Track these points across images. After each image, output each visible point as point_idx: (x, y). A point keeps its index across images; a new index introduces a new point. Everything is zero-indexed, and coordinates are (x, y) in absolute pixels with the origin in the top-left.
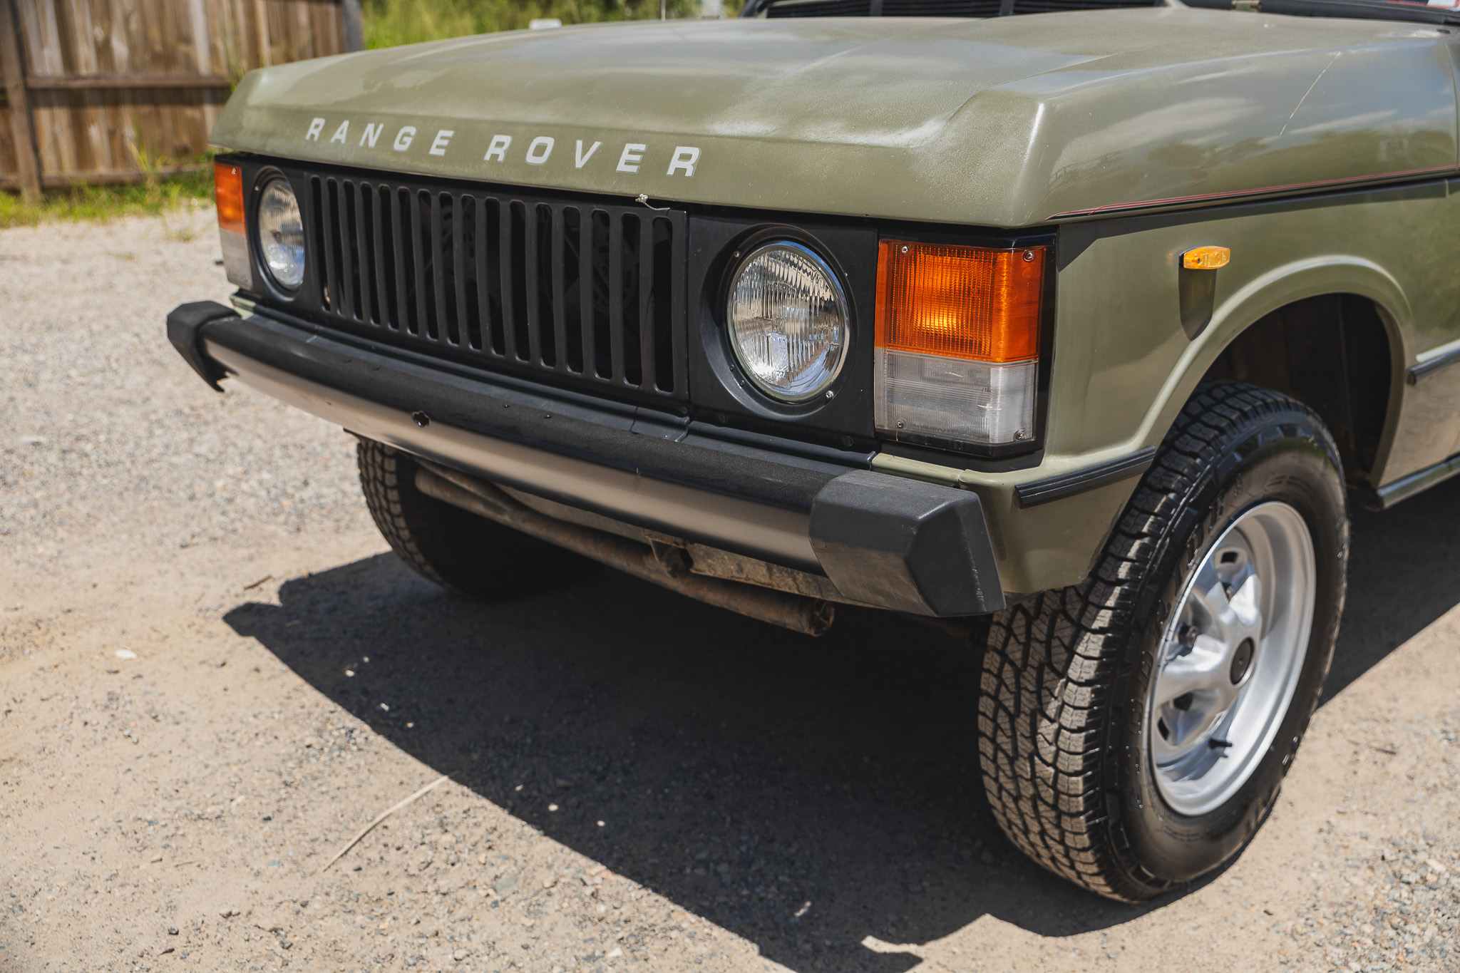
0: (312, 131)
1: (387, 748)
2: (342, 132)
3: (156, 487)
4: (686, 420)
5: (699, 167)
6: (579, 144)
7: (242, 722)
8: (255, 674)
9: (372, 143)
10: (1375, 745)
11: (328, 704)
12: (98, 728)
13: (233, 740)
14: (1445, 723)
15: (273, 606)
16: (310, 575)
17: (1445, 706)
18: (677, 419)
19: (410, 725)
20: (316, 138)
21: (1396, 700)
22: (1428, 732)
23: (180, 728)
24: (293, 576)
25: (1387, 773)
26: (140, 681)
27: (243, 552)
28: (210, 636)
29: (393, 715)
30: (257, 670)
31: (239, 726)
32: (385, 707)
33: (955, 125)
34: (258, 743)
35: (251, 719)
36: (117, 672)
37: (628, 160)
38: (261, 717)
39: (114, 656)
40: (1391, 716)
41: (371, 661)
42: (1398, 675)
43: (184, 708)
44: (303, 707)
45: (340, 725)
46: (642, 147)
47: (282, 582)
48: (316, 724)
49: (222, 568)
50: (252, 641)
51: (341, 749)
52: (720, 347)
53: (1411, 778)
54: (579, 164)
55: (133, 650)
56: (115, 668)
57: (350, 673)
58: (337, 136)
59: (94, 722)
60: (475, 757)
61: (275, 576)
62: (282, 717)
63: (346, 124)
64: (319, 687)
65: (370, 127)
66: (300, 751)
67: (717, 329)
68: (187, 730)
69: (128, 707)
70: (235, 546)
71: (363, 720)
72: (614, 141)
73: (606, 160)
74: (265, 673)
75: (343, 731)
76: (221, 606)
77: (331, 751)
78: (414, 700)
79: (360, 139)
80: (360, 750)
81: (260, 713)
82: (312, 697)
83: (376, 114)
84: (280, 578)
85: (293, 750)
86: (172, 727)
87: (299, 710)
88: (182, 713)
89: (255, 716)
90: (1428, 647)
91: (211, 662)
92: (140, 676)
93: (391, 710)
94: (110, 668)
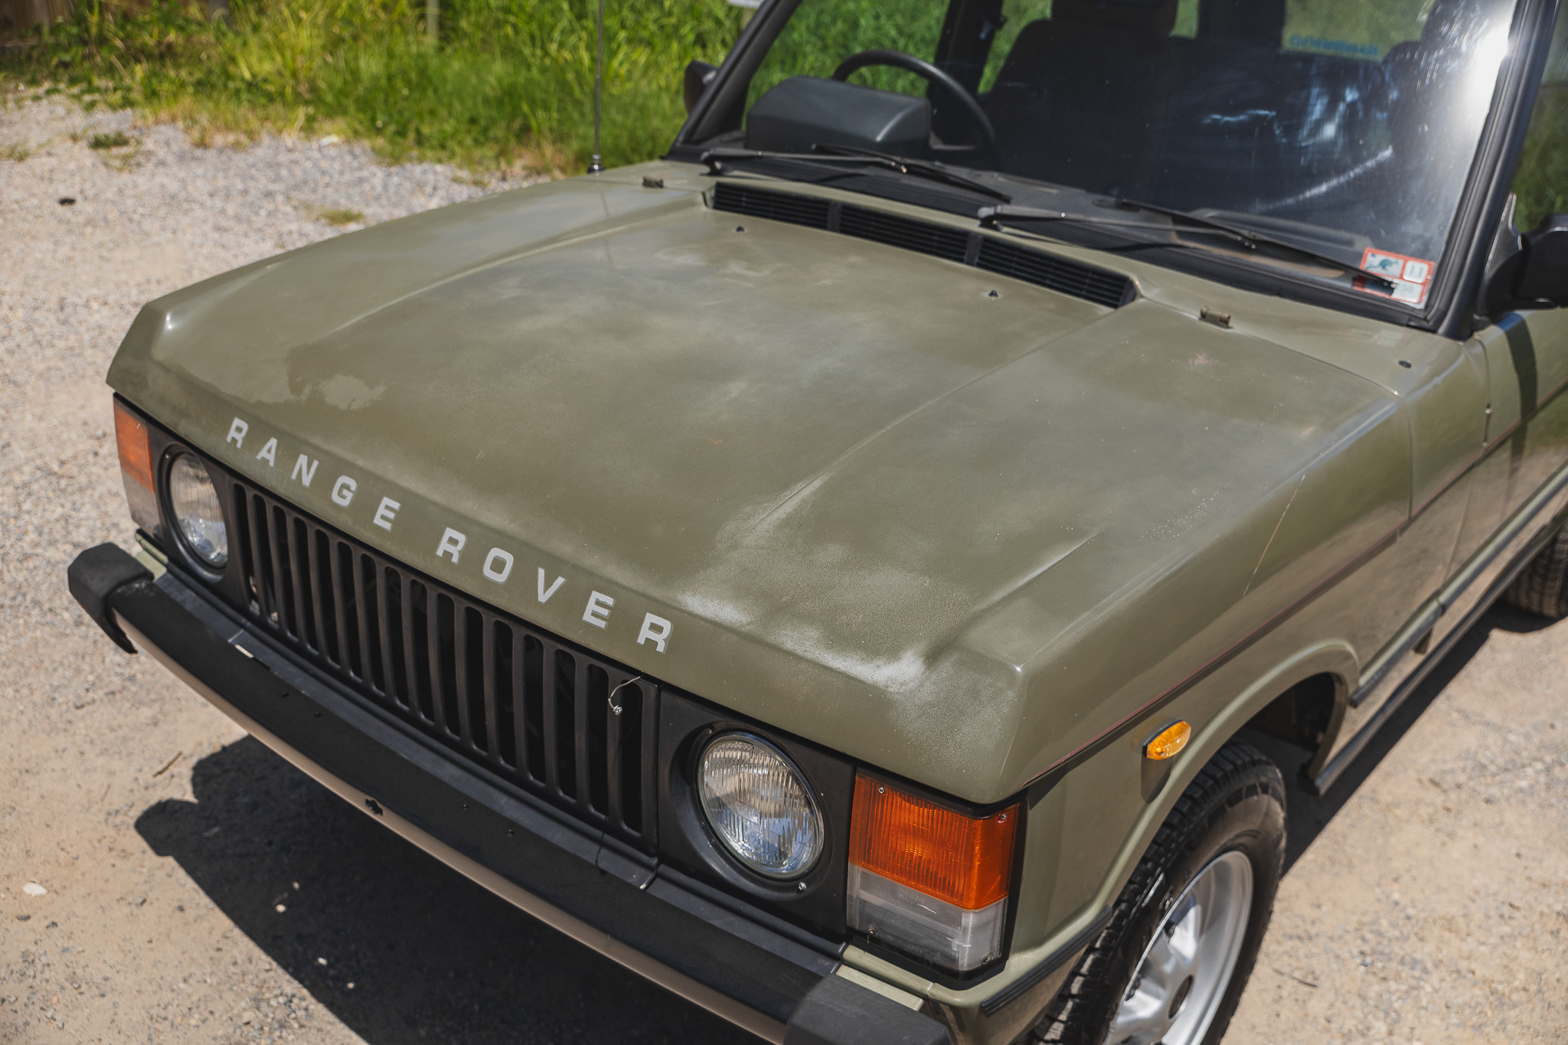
0: (232, 433)
1: (330, 1023)
2: (269, 451)
3: (36, 603)
4: (654, 861)
5: (671, 642)
6: (541, 572)
7: (173, 991)
8: (178, 914)
9: (307, 481)
10: (1298, 974)
11: (263, 960)
12: (16, 1006)
13: (165, 1019)
14: (1364, 939)
15: (188, 804)
16: (224, 749)
17: (1364, 914)
18: (645, 858)
19: (351, 985)
20: (239, 445)
21: (1319, 906)
22: (1347, 955)
23: (106, 1002)
24: (206, 752)
25: (1307, 1015)
26: (54, 931)
27: (146, 713)
28: (125, 854)
29: (332, 972)
30: (181, 909)
31: (170, 995)
32: (322, 961)
33: (934, 677)
34: (193, 1022)
35: (182, 985)
36: (28, 918)
37: (596, 609)
38: (192, 981)
39: (22, 892)
40: (1313, 931)
41: (301, 887)
42: (1322, 868)
43: (109, 972)
44: (235, 963)
45: (277, 992)
46: (610, 601)
47: (194, 761)
48: (252, 990)
49: (125, 739)
50: (170, 861)
51: (282, 1026)
52: (690, 803)
53: (1328, 1021)
54: (543, 597)
55: (41, 883)
56: (26, 912)
57: (281, 908)
58: (263, 454)
59: (13, 999)
60: (423, 1032)
61: (186, 753)
62: (215, 981)
63: (273, 442)
64: (250, 932)
65: (303, 460)
66: (238, 1032)
67: (687, 788)
68: (115, 1005)
69: (47, 975)
70: (138, 704)
71: (301, 982)
72: (581, 583)
73: (572, 600)
74: (190, 913)
75: (281, 1000)
76: (132, 806)
77: (271, 1032)
78: (352, 947)
79: (293, 470)
80: (302, 1026)
81: (191, 975)
82: (244, 946)
83: (308, 444)
84: (192, 755)
85: (231, 1030)
86: (98, 1002)
87: (232, 969)
88: (106, 979)
89: (185, 981)
90: (1352, 826)
91: (130, 899)
92: (54, 924)
93: (330, 965)
94: (20, 913)
